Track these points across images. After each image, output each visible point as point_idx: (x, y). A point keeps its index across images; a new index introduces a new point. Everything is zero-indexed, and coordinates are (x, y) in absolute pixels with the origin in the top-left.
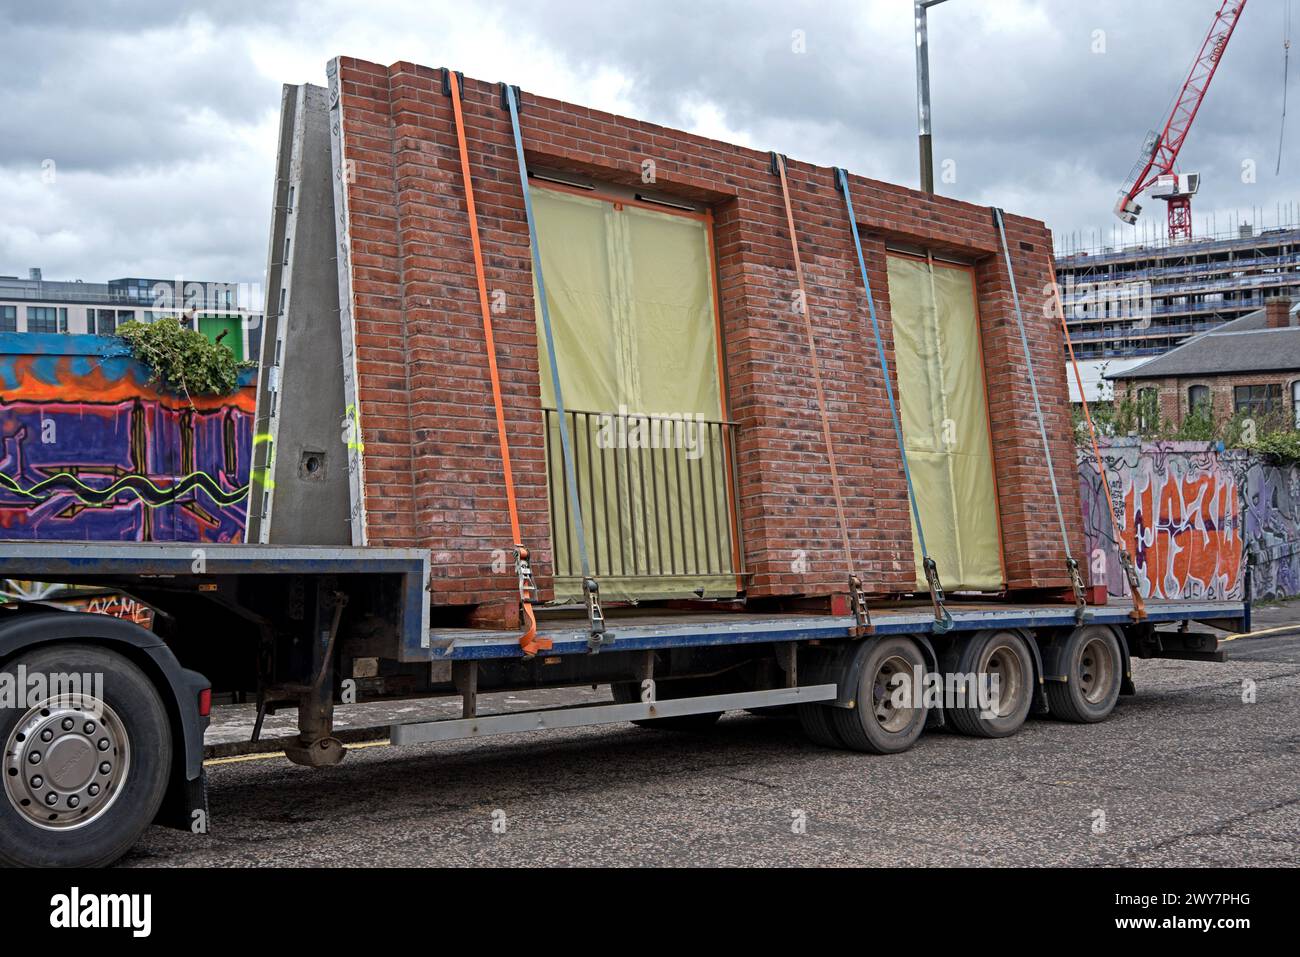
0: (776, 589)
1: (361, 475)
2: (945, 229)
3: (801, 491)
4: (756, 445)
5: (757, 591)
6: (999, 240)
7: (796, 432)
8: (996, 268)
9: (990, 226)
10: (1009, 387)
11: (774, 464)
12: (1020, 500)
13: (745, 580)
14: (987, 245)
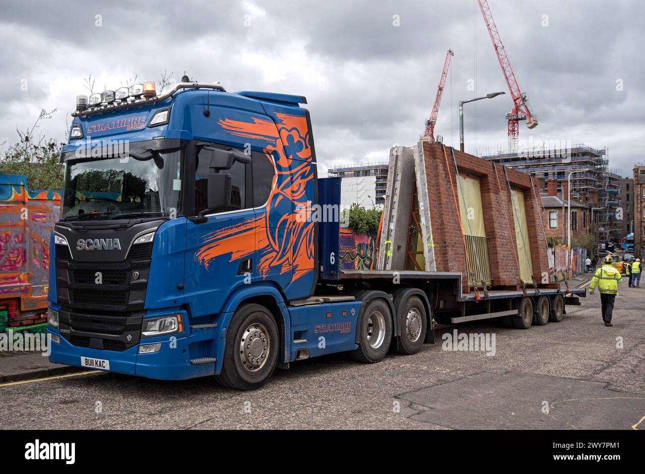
0: (502, 284)
1: (433, 253)
2: (521, 181)
3: (504, 256)
4: (495, 244)
5: (496, 284)
6: (531, 184)
7: (502, 240)
8: (530, 192)
9: (529, 180)
10: (535, 226)
11: (499, 249)
12: (539, 259)
13: (492, 281)
14: (528, 186)
